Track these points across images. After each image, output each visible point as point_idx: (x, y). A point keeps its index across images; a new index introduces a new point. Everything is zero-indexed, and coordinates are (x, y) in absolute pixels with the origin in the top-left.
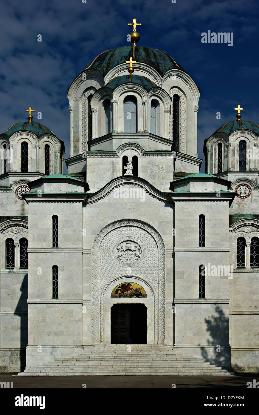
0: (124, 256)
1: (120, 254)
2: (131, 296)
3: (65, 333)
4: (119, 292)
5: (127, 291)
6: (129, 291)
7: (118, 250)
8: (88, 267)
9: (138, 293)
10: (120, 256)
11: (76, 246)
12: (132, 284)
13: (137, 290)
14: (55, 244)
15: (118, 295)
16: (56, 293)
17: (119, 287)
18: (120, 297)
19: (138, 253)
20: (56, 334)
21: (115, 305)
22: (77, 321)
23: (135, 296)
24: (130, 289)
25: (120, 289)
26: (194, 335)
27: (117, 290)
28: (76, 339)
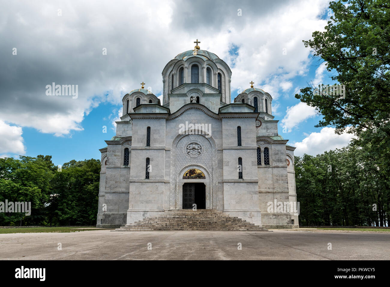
0: (191, 152)
1: (189, 151)
2: (195, 178)
3: (153, 201)
4: (188, 175)
5: (193, 174)
6: (194, 175)
7: (188, 149)
8: (168, 159)
9: (200, 176)
10: (189, 152)
11: (161, 146)
12: (196, 170)
13: (199, 174)
14: (148, 144)
15: (187, 177)
16: (148, 175)
17: (188, 172)
18: (188, 178)
19: (200, 151)
20: (147, 202)
21: (185, 183)
22: (161, 193)
23: (198, 178)
24: (195, 173)
25: (188, 173)
26: (236, 203)
27: (187, 174)
28: (159, 205)
